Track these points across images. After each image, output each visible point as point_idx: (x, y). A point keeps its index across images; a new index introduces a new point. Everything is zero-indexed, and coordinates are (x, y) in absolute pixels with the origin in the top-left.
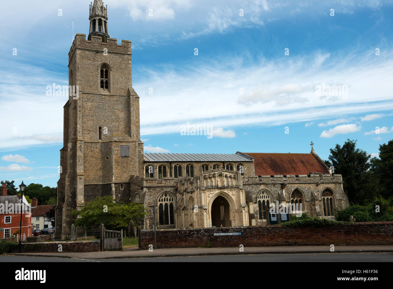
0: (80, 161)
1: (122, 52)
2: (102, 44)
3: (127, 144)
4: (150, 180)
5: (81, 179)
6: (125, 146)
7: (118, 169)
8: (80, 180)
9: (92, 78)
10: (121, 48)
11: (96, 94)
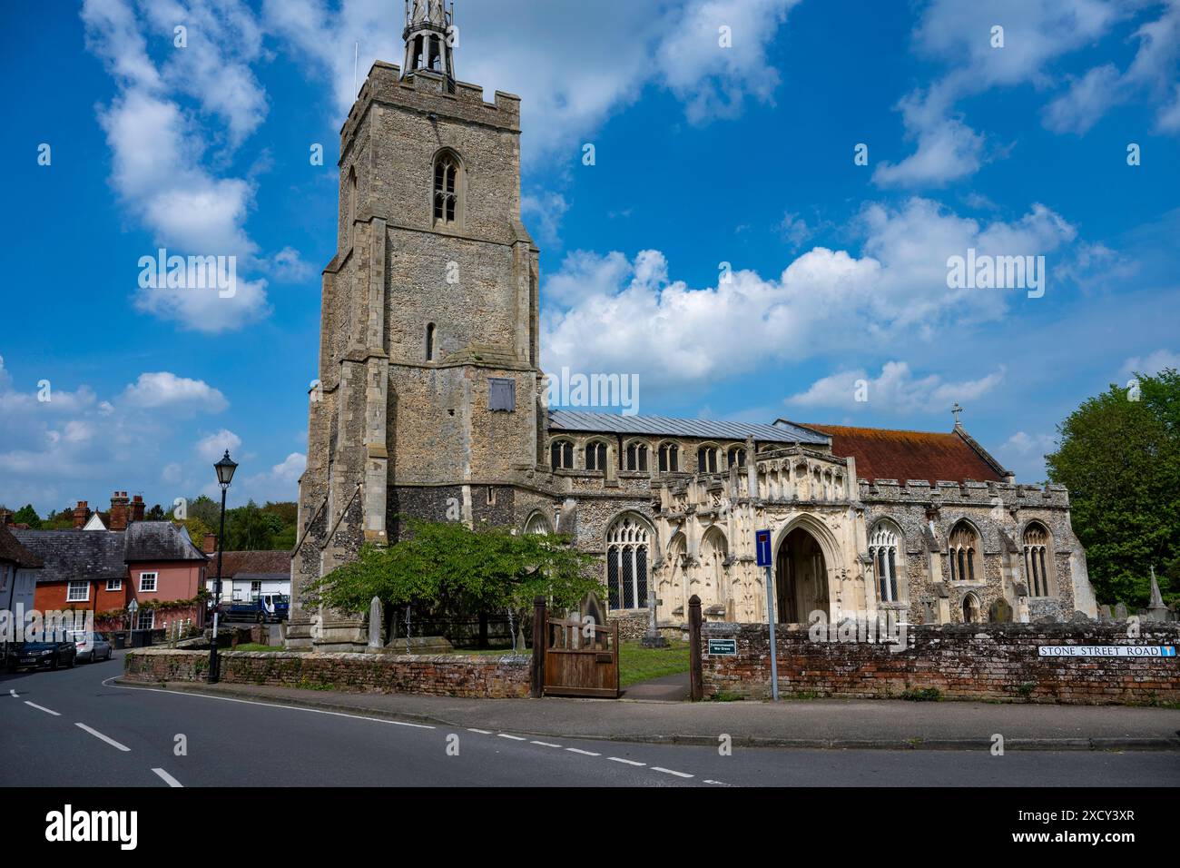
0: (376, 415)
1: (495, 122)
2: (444, 97)
3: (507, 375)
4: (586, 477)
5: (377, 466)
6: (501, 382)
7: (480, 446)
8: (376, 469)
9: (412, 185)
10: (494, 111)
11: (424, 232)
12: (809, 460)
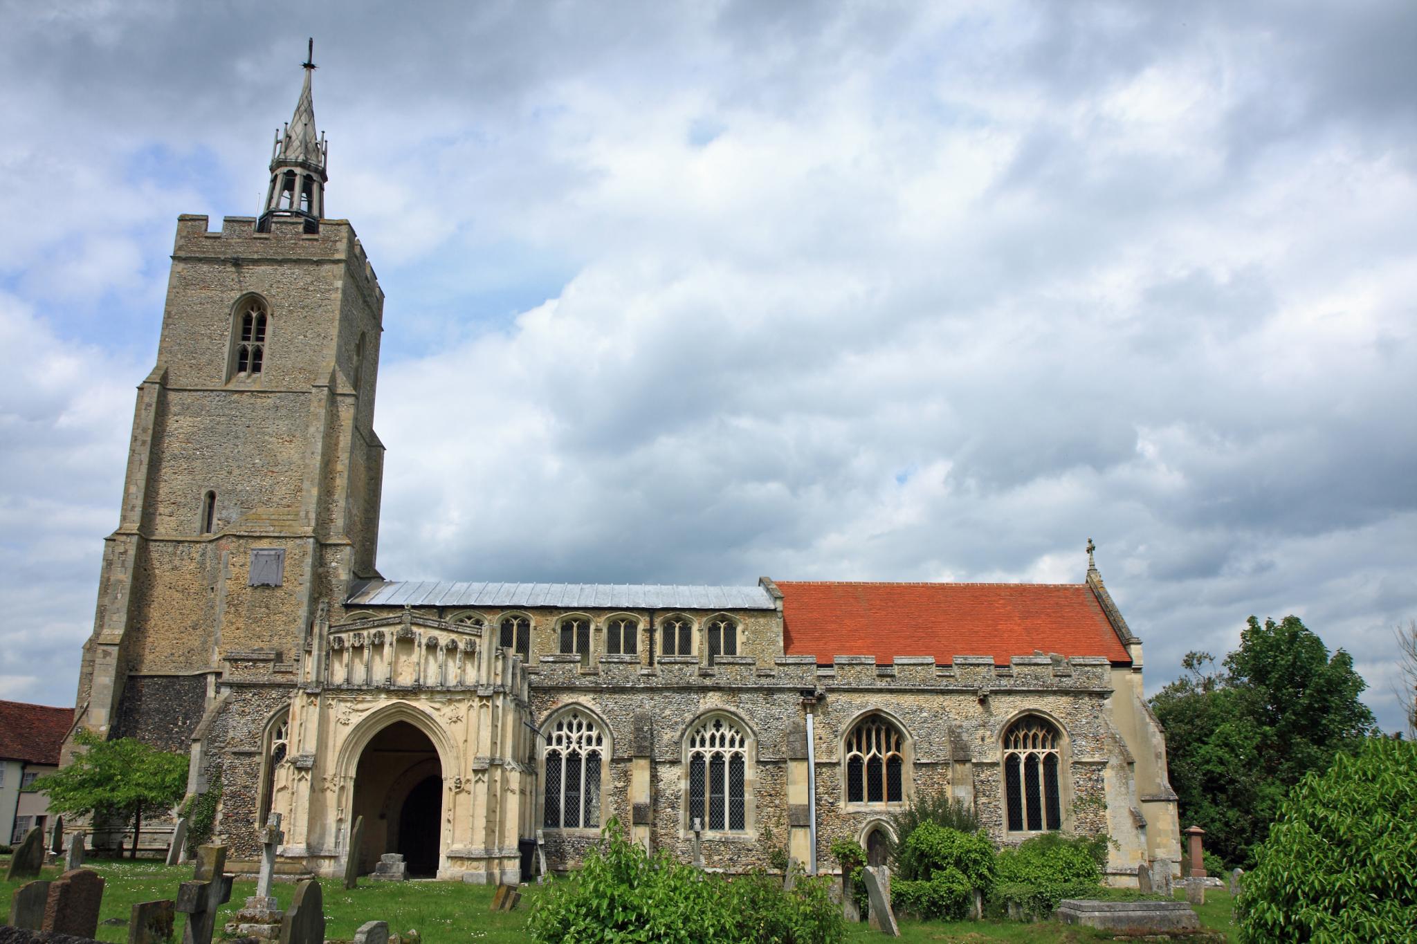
0: (116, 598)
1: (314, 255)
2: (255, 238)
3: (276, 544)
4: (249, 661)
5: (106, 654)
6: (266, 552)
7: (233, 627)
8: (104, 657)
9: (207, 341)
10: (315, 243)
11: (212, 391)
12: (415, 629)
